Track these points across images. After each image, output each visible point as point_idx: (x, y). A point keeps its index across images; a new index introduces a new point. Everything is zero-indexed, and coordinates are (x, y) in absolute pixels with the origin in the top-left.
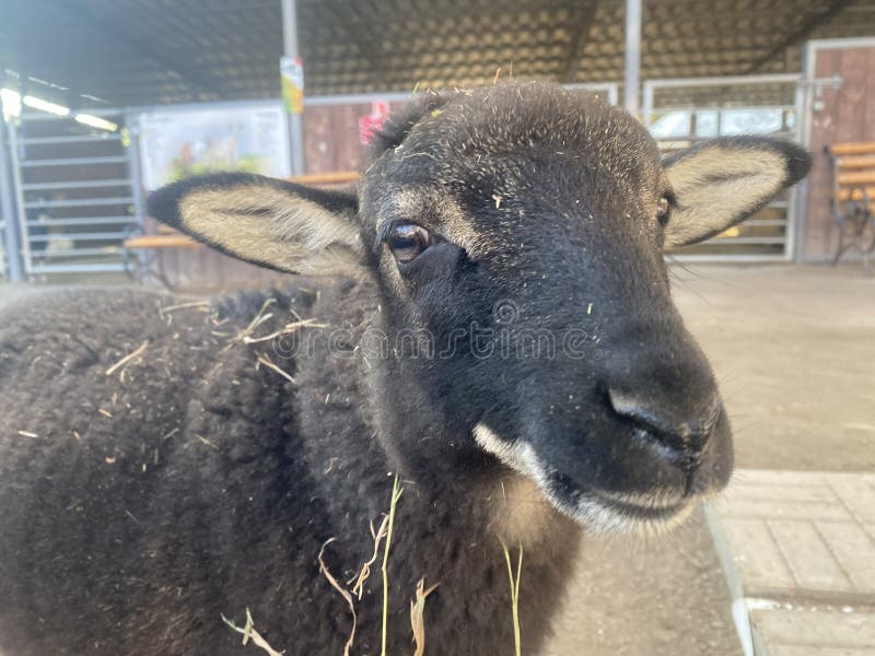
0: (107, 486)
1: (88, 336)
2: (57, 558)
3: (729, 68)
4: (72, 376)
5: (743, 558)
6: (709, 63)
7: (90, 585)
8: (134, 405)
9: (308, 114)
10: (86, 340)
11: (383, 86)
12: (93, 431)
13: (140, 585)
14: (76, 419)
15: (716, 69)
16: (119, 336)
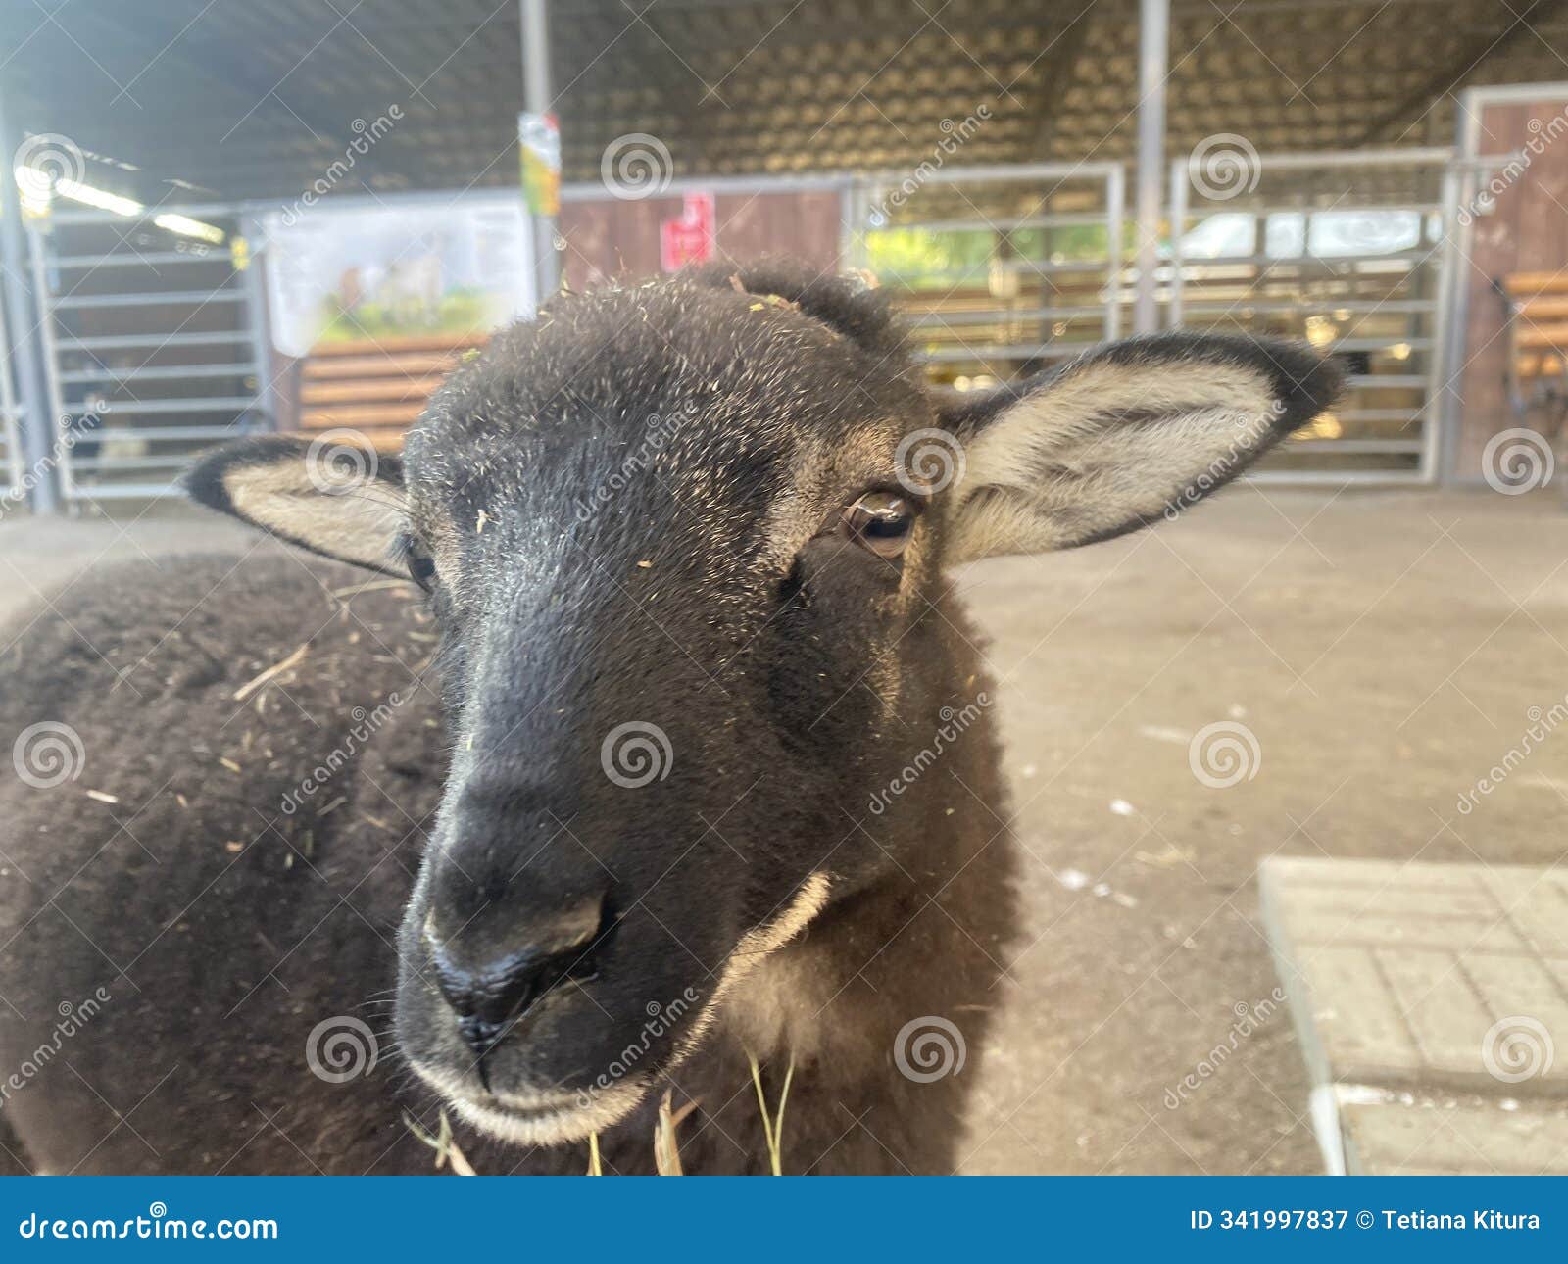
0: (229, 890)
1: (210, 635)
2: (141, 1011)
3: (1326, 134)
4: (181, 702)
5: (1331, 1015)
6: (1289, 125)
7: (198, 1057)
8: (277, 754)
9: (568, 217)
10: (204, 641)
11: (703, 165)
12: (210, 795)
13: (278, 1060)
14: (181, 774)
15: (1303, 136)
16: (262, 636)
